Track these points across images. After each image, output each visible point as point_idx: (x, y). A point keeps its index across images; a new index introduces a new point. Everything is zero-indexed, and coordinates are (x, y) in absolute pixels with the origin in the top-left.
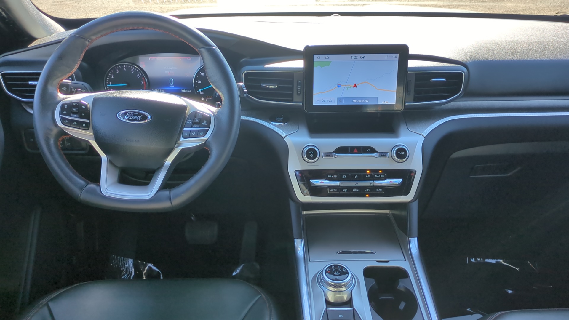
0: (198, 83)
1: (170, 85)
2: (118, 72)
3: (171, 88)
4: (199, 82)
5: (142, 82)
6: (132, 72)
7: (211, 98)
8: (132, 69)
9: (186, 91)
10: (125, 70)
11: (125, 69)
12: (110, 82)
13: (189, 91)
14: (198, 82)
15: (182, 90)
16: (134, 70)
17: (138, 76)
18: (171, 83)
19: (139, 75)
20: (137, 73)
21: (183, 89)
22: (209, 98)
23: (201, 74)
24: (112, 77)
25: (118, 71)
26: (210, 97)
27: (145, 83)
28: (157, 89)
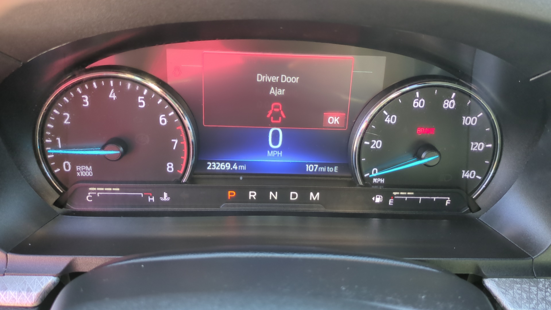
0: (372, 147)
1: (271, 149)
2: (87, 105)
3: (271, 158)
4: (377, 144)
5: (176, 141)
6: (142, 104)
7: (407, 195)
8: (142, 95)
9: (323, 169)
10: (114, 97)
11: (112, 96)
12: (59, 139)
13: (330, 169)
14: (372, 143)
15: (309, 164)
16: (147, 98)
17: (163, 121)
18: (275, 142)
19: (167, 117)
20: (160, 110)
21: (313, 164)
22: (400, 195)
23: (388, 120)
24: (66, 122)
25: (86, 101)
26: (405, 193)
27: (185, 143)
28: (225, 162)
